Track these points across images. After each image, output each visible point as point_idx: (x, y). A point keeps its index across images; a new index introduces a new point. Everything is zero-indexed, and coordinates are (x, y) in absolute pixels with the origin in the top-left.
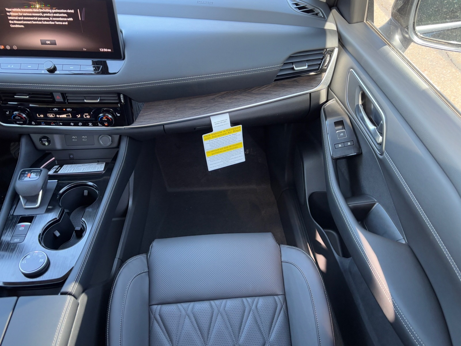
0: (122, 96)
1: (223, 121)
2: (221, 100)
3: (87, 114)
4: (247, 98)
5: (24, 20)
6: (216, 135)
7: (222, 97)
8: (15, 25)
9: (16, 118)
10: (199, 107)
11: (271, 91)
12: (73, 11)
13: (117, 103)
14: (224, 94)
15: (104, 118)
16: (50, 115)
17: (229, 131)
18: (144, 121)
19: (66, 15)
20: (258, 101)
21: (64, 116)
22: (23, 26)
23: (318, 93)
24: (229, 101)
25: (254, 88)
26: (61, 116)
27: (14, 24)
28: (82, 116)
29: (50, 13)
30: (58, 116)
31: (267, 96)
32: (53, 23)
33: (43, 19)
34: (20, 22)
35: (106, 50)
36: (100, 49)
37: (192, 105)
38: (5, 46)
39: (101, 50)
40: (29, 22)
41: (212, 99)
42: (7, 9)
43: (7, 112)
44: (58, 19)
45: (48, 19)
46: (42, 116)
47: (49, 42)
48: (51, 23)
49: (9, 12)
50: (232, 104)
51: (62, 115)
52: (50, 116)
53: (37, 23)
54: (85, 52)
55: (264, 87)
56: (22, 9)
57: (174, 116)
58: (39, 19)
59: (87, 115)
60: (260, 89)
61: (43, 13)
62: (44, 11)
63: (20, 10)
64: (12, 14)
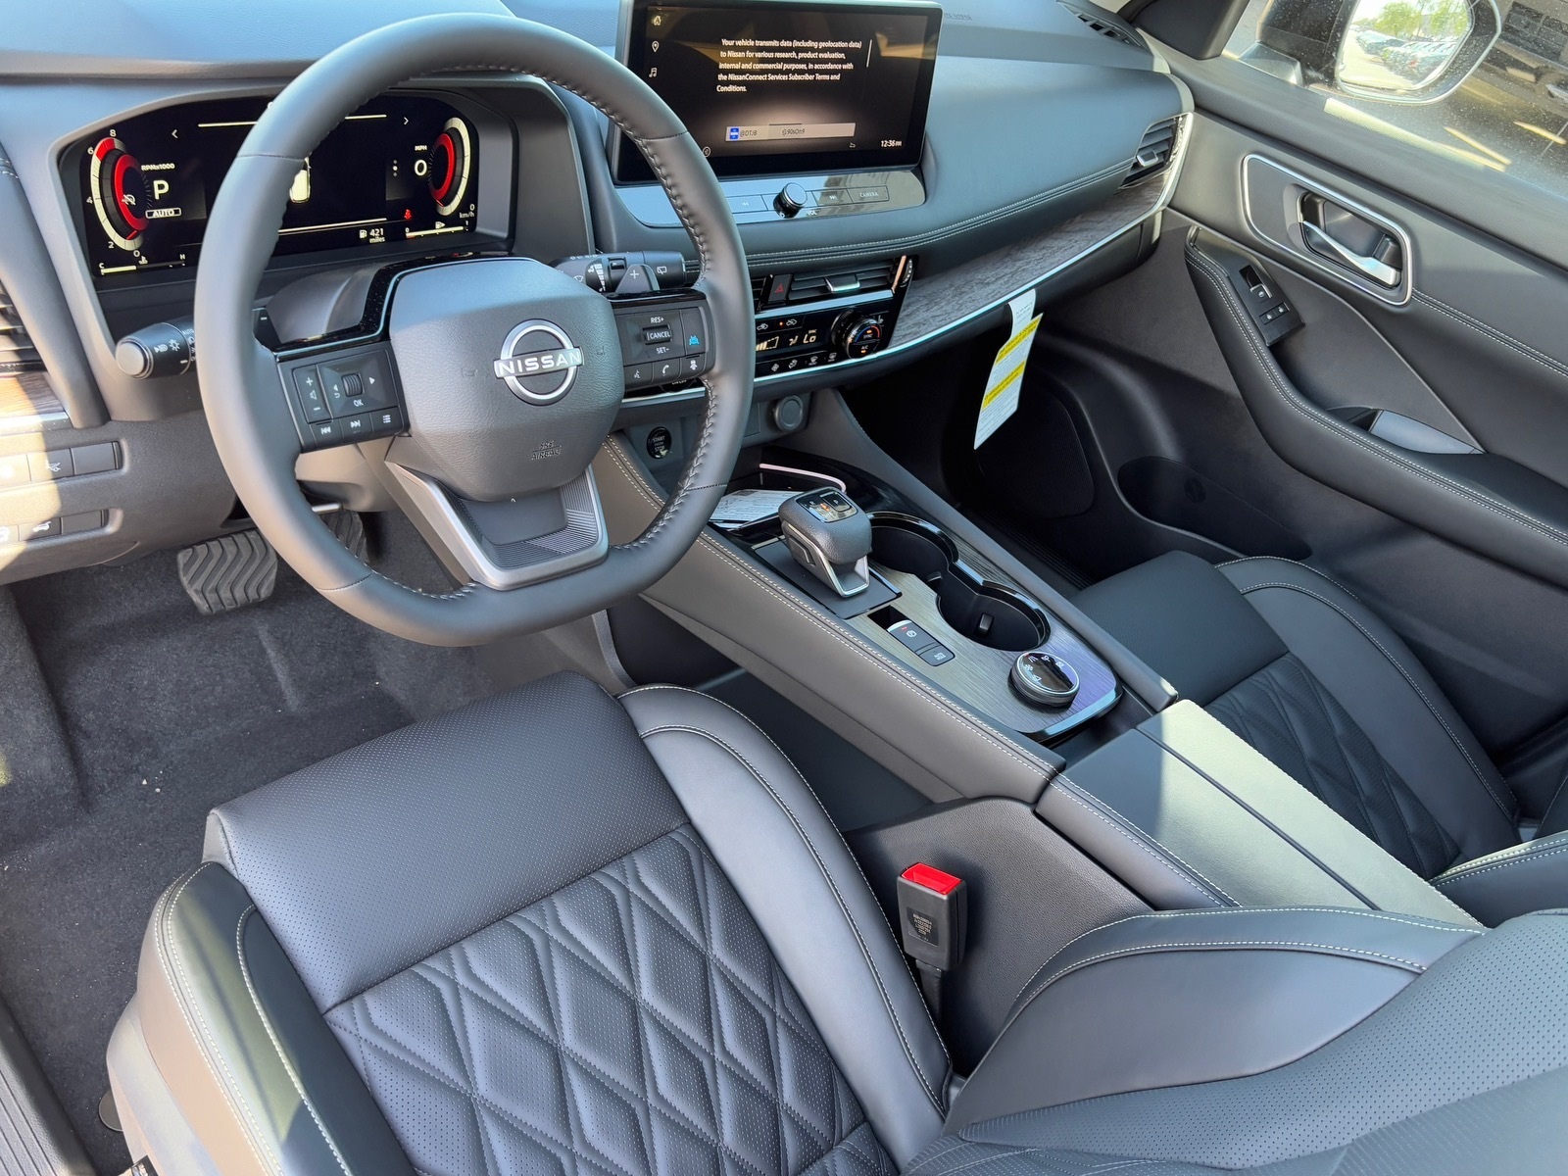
0: (910, 266)
1: (1027, 308)
3: (814, 331)
5: (752, 72)
6: (1009, 348)
8: (728, 86)
12: (858, 45)
15: (869, 332)
17: (1024, 334)
19: (842, 56)
21: (763, 347)
22: (744, 89)
23: (1152, 219)
27: (727, 83)
28: (799, 341)
29: (812, 50)
32: (811, 77)
33: (794, 67)
34: (741, 78)
35: (892, 143)
36: (882, 142)
39: (884, 144)
40: (761, 78)
42: (725, 42)
44: (824, 67)
45: (803, 66)
48: (807, 77)
49: (727, 49)
54: (852, 151)
55: (1077, 215)
56: (756, 41)
58: (786, 66)
59: (813, 334)
61: (798, 50)
62: (803, 44)
63: (752, 43)
64: (731, 54)
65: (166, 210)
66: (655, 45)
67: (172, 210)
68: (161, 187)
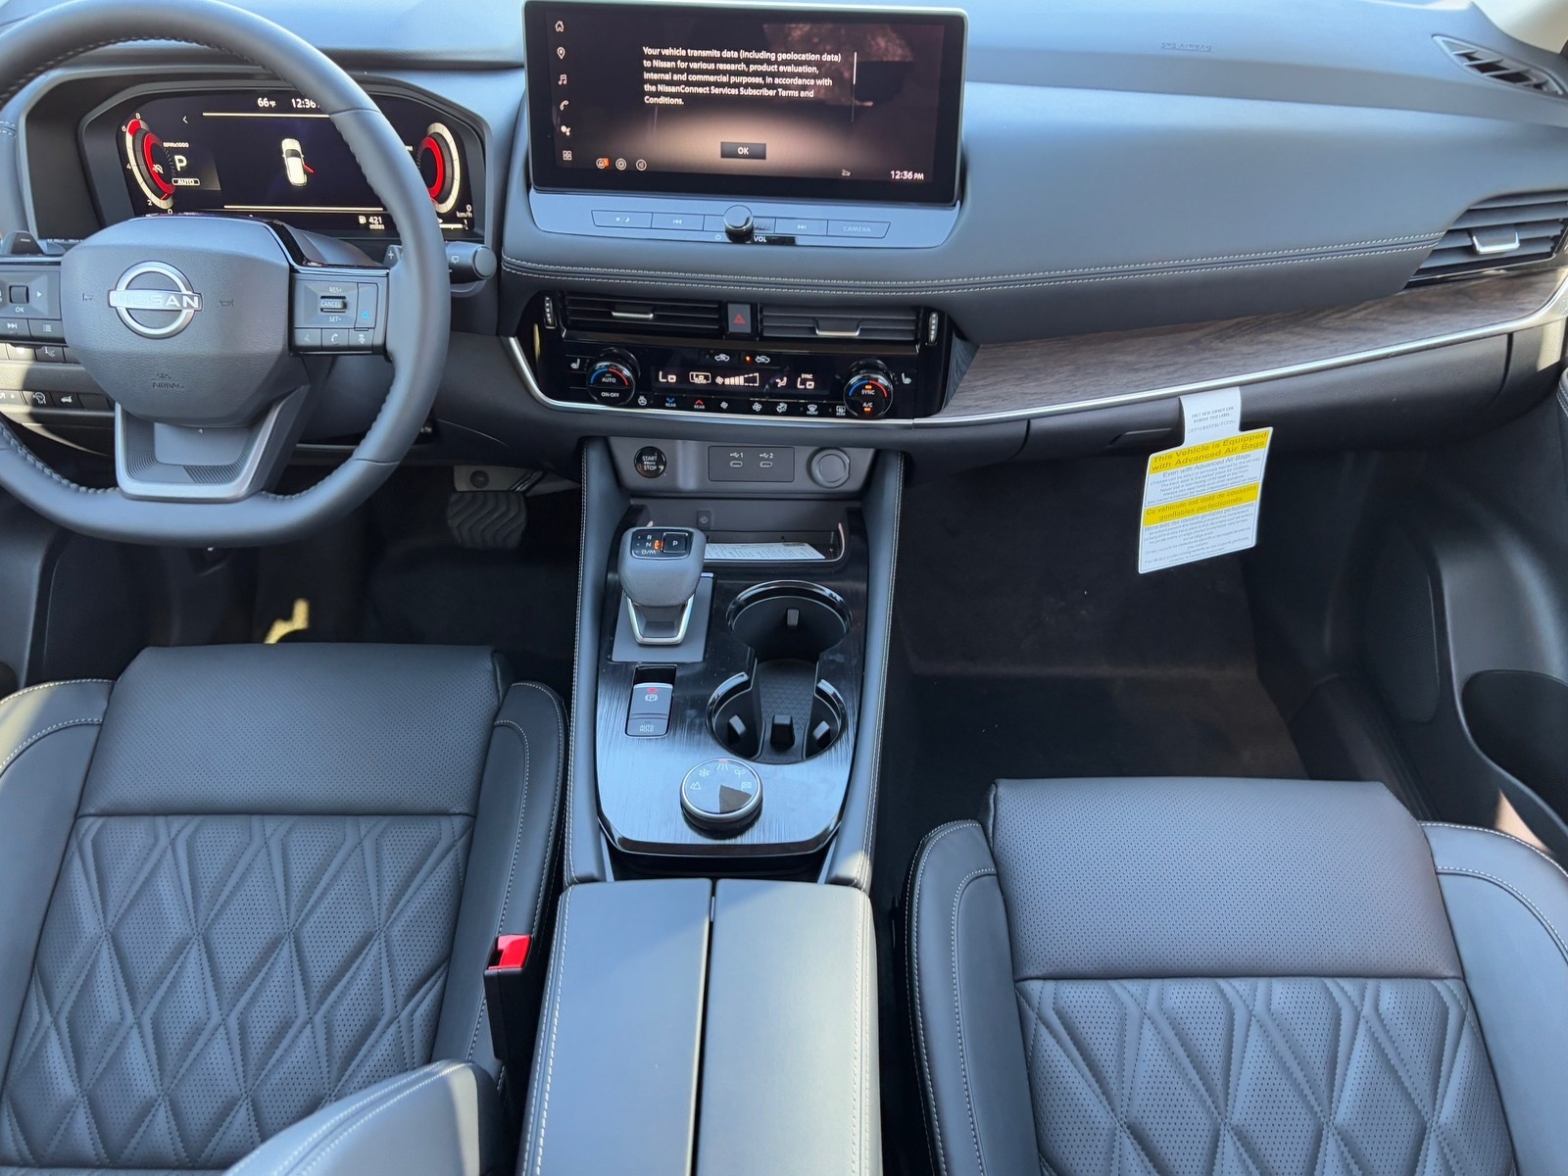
0: (934, 320)
1: (1220, 414)
2: (1221, 345)
3: (810, 376)
4: (1305, 341)
5: (688, 83)
6: (1190, 456)
7: (1222, 335)
8: (659, 97)
9: (604, 380)
10: (1150, 365)
11: (1383, 321)
12: (837, 58)
13: (913, 343)
14: (1228, 328)
15: (867, 387)
16: (697, 376)
17: (1231, 447)
18: (977, 406)
19: (814, 70)
20: (1342, 351)
21: (738, 381)
22: (680, 101)
23: (1537, 334)
24: (1245, 349)
25: (1326, 313)
26: (728, 381)
27: (658, 94)
28: (792, 383)
29: (769, 62)
30: (719, 380)
31: (1370, 335)
32: (772, 93)
33: (745, 80)
34: (673, 89)
35: (908, 175)
36: (893, 172)
37: (1129, 359)
38: (612, 162)
39: (896, 175)
40: (701, 90)
41: (1191, 342)
42: (647, 51)
43: (576, 362)
44: (788, 81)
45: (759, 80)
46: (672, 378)
47: (745, 151)
48: (765, 92)
49: (651, 58)
50: (1257, 357)
51: (732, 379)
52: (696, 381)
53: (726, 91)
54: (846, 180)
55: (1360, 311)
56: (689, 51)
57: (1069, 392)
58: (734, 79)
59: (810, 380)
60: (1345, 313)
61: (748, 62)
62: (753, 55)
63: (683, 53)
64: (657, 63)
65: (187, 180)
66: (561, 51)
67: (192, 180)
68: (181, 161)
